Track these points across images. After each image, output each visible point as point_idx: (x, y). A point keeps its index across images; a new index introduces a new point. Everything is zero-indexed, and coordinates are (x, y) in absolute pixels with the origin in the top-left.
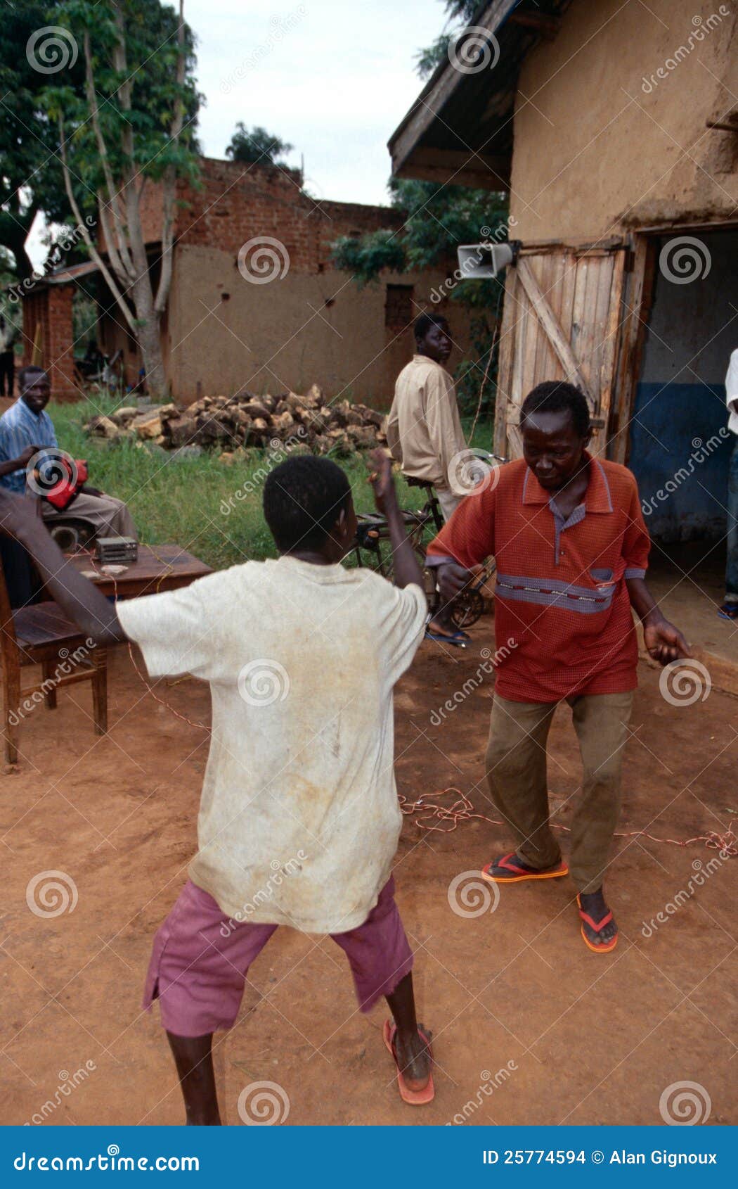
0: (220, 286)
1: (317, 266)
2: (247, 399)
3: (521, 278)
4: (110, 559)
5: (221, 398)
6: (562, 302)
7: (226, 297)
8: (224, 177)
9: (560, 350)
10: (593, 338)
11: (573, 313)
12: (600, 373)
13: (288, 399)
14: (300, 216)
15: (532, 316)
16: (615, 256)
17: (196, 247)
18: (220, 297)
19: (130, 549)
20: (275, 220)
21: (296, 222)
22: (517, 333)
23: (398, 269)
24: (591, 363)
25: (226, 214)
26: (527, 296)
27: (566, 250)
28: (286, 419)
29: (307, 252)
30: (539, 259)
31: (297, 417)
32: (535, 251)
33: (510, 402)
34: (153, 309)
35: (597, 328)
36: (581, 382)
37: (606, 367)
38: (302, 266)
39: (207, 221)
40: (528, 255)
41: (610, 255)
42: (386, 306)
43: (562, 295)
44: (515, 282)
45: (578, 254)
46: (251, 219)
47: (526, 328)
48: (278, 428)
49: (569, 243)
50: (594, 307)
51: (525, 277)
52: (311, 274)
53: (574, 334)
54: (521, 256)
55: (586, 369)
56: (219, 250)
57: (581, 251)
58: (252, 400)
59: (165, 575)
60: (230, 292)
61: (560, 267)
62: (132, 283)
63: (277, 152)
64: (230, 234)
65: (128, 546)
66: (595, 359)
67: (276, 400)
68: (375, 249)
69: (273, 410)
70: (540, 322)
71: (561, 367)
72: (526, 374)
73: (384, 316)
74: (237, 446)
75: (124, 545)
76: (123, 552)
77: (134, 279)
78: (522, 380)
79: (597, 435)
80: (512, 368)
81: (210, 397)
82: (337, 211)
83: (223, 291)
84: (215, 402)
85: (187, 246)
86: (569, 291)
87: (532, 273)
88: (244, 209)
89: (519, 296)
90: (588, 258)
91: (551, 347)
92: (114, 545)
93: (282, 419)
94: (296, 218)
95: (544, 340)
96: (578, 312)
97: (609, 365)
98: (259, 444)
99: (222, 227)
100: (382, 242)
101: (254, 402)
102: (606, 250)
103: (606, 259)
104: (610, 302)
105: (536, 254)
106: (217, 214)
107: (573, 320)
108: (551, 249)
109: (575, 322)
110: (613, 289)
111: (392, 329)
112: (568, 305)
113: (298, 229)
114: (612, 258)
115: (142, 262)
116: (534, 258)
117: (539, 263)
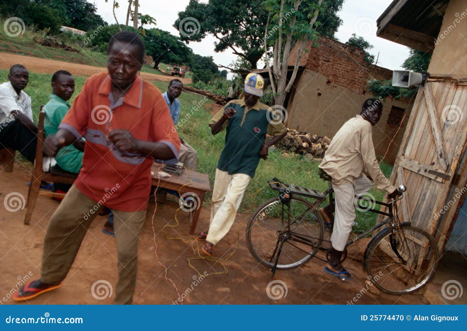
0: (318, 89)
1: (362, 91)
2: (305, 134)
3: (425, 93)
4: (168, 170)
5: (294, 130)
7: (319, 94)
8: (332, 47)
9: (436, 133)
12: (455, 150)
13: (323, 139)
14: (360, 69)
15: (426, 113)
17: (312, 72)
18: (317, 94)
20: (349, 68)
21: (358, 71)
22: (416, 120)
24: (451, 143)
25: (328, 61)
26: (426, 102)
27: (452, 81)
28: (318, 146)
29: (359, 84)
30: (437, 84)
32: (436, 80)
33: (403, 155)
34: (284, 90)
35: (459, 126)
36: (442, 152)
37: (459, 147)
38: (356, 90)
39: (320, 63)
40: (432, 81)
42: (390, 115)
44: (421, 94)
45: (458, 84)
46: (339, 66)
47: (421, 119)
48: (313, 149)
49: (455, 78)
51: (427, 93)
52: (359, 94)
54: (428, 81)
56: (322, 75)
57: (460, 82)
59: (185, 185)
60: (321, 93)
61: (447, 90)
62: (278, 78)
63: (366, 47)
64: (328, 70)
65: (178, 167)
66: (454, 141)
67: (319, 138)
69: (315, 141)
70: (429, 117)
71: (434, 142)
72: (415, 142)
73: (387, 119)
74: (292, 152)
77: (279, 76)
78: (412, 145)
80: (409, 137)
81: (289, 129)
82: (378, 70)
83: (319, 92)
84: (291, 131)
85: (309, 70)
87: (431, 90)
88: (337, 61)
89: (422, 102)
90: (463, 86)
91: (432, 130)
93: (317, 146)
94: (358, 69)
95: (429, 126)
97: (461, 146)
98: (302, 153)
99: (326, 66)
101: (307, 136)
105: (436, 81)
106: (325, 61)
108: (444, 79)
113: (358, 74)
115: (285, 70)
116: (435, 83)
117: (437, 86)
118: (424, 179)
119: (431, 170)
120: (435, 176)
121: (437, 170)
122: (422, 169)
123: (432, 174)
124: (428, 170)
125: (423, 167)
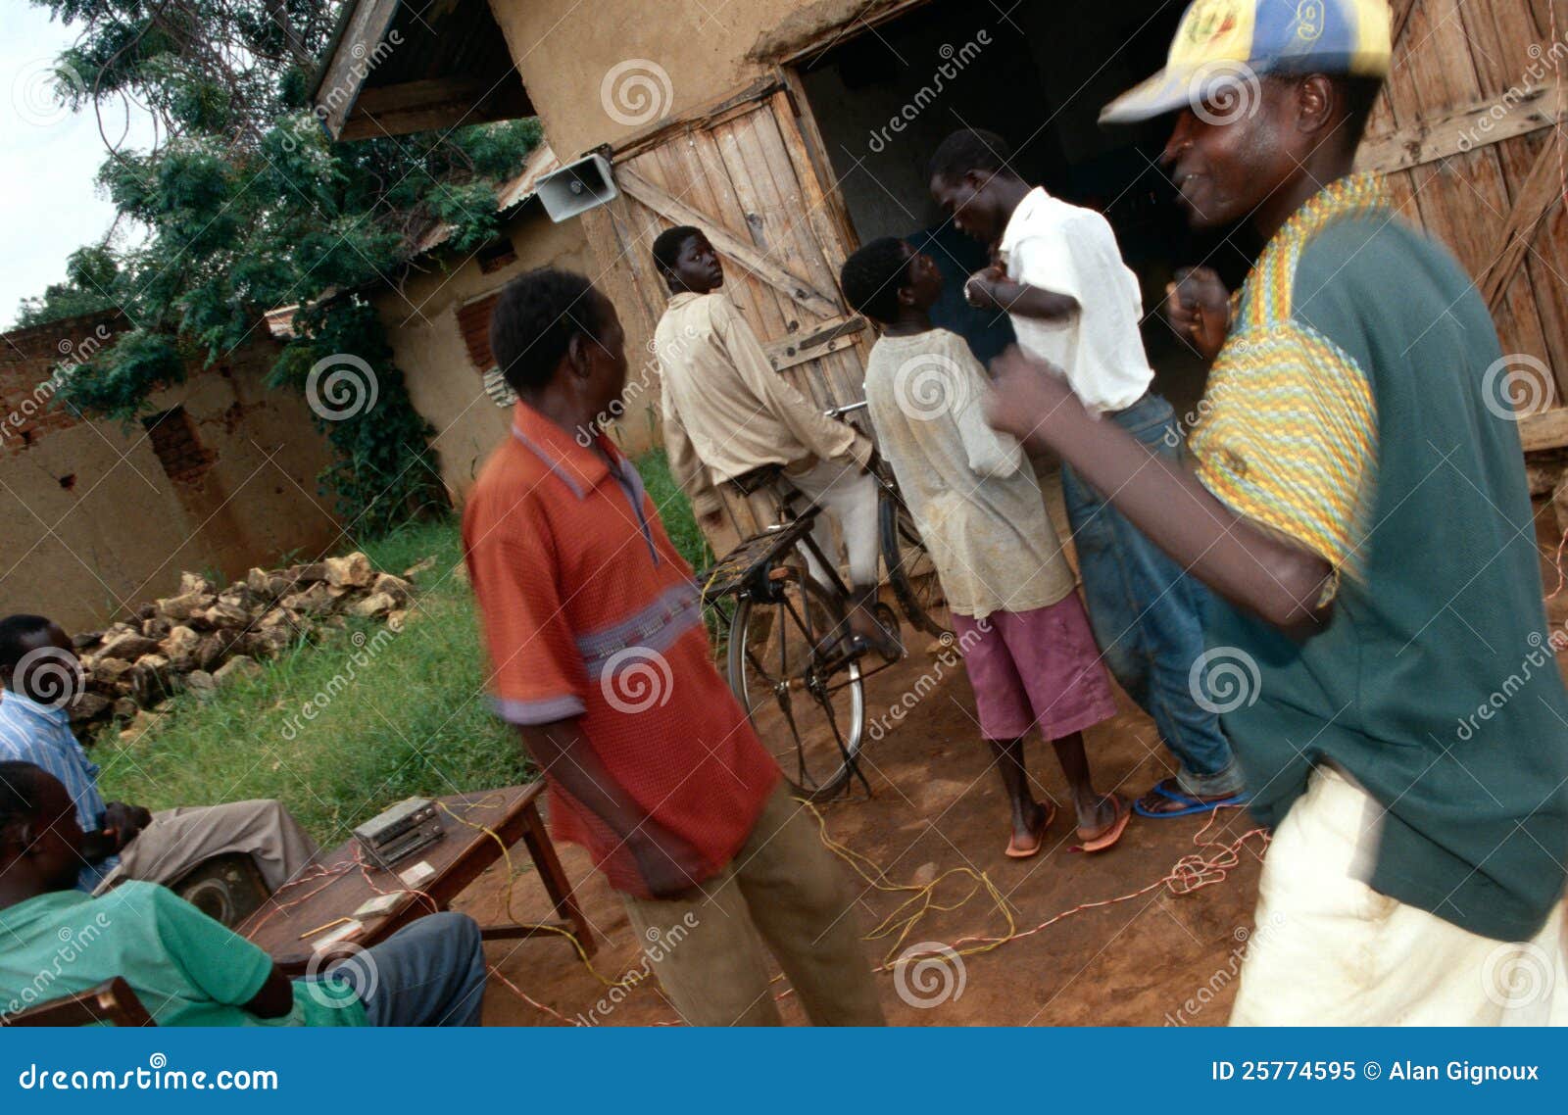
2: (99, 641)
3: (630, 194)
6: (714, 197)
9: (747, 260)
10: (788, 221)
11: (739, 205)
12: (825, 260)
13: (157, 612)
16: (770, 104)
19: (421, 822)
23: (177, 381)
24: (800, 254)
26: (651, 211)
27: (687, 128)
30: (648, 158)
31: (201, 627)
32: (635, 149)
35: (788, 207)
36: (799, 285)
37: (829, 249)
40: (628, 160)
41: (763, 106)
42: (157, 451)
43: (710, 187)
44: (621, 203)
45: (710, 125)
48: (183, 655)
49: (688, 117)
50: (769, 182)
51: (638, 189)
53: (755, 230)
54: (617, 165)
55: (797, 265)
57: (713, 118)
58: (105, 640)
61: (688, 155)
65: (418, 817)
66: (805, 246)
68: (133, 362)
73: (160, 466)
74: (134, 714)
75: (409, 819)
76: (413, 832)
79: (861, 342)
86: (719, 177)
87: (647, 182)
89: (637, 219)
90: (729, 124)
92: (394, 826)
93: (177, 639)
96: (746, 199)
97: (832, 243)
98: (173, 690)
100: (135, 350)
101: (112, 640)
102: (755, 101)
103: (758, 113)
104: (792, 163)
105: (640, 153)
107: (744, 214)
108: (659, 136)
109: (749, 213)
110: (790, 146)
111: (180, 479)
112: (725, 196)
114: (767, 108)
116: (639, 159)
117: (651, 161)
118: (798, 372)
119: (804, 339)
120: (826, 344)
121: (818, 329)
122: (779, 356)
123: (812, 346)
124: (797, 346)
125: (778, 350)
